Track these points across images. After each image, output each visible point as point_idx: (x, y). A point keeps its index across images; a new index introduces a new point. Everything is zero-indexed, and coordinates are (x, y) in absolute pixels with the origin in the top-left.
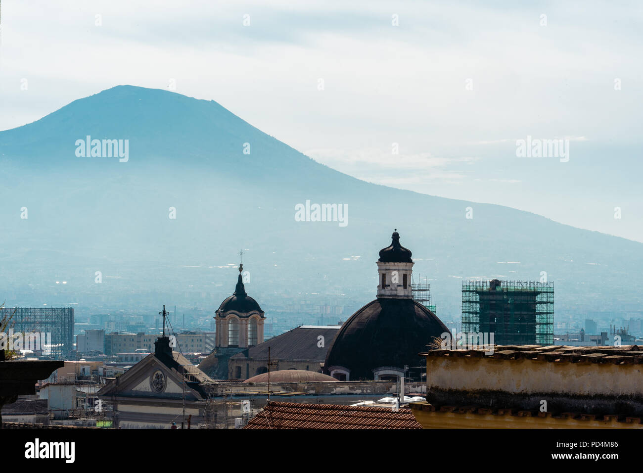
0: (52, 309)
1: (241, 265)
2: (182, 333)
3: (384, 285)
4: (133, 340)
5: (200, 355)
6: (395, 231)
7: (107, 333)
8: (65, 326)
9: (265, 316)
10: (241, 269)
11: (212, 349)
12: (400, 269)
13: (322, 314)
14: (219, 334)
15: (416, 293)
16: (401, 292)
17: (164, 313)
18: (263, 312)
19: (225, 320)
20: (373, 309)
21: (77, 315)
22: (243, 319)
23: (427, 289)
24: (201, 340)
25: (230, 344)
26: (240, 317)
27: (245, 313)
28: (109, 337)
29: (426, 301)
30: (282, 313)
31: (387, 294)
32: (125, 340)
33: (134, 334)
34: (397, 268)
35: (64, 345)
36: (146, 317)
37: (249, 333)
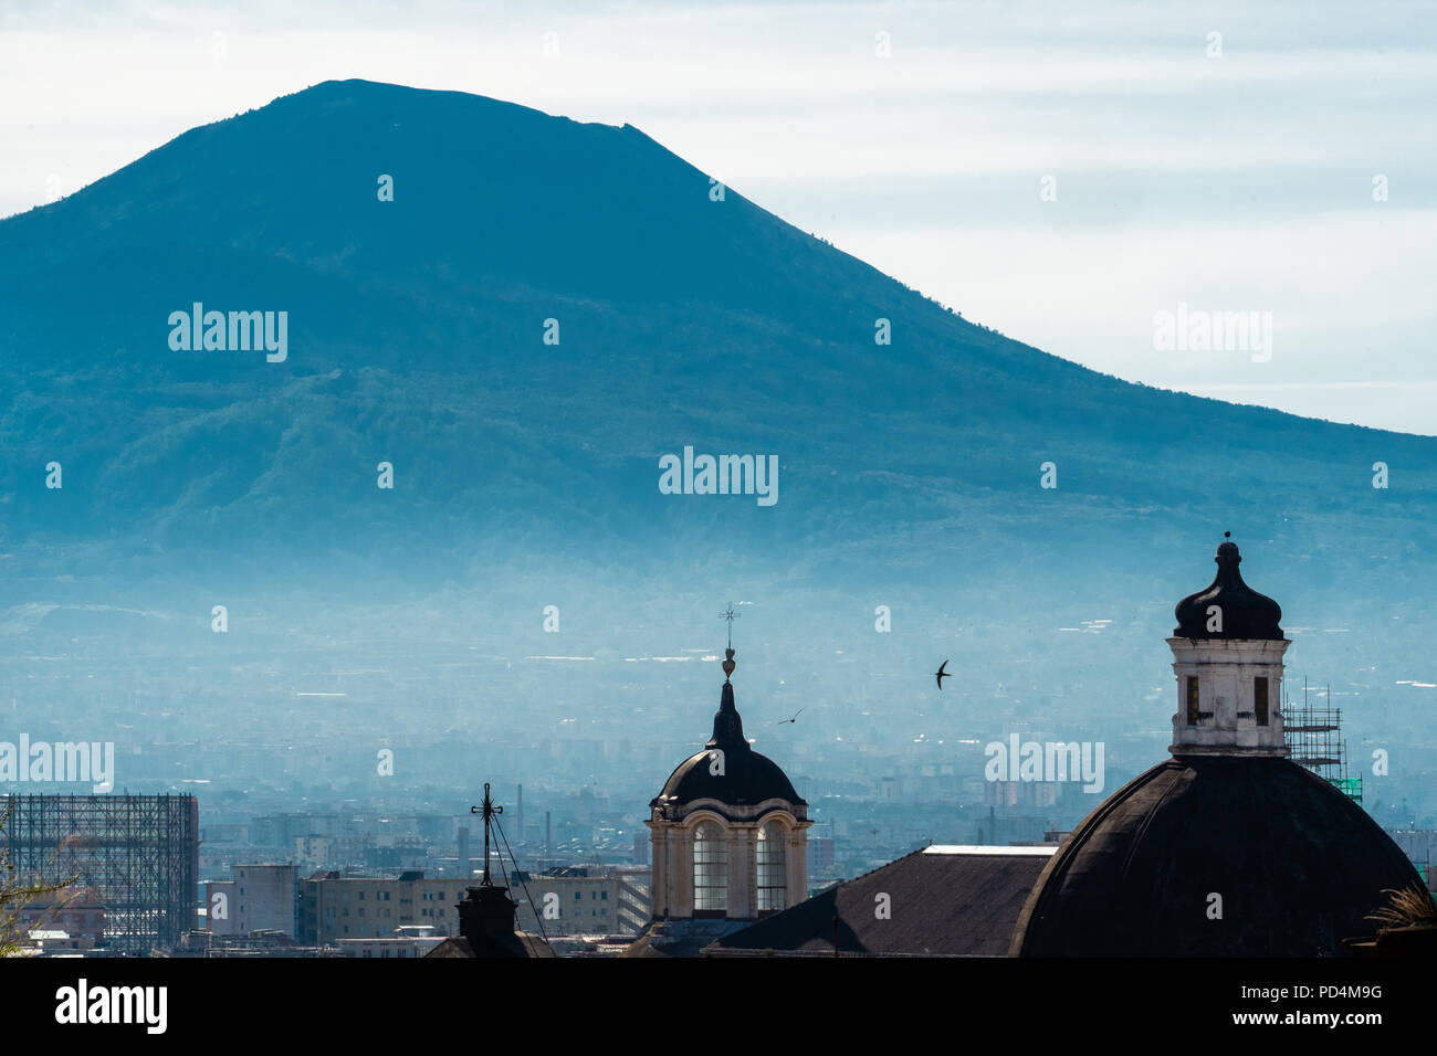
0: (128, 797)
1: (730, 653)
2: (544, 874)
3: (1192, 713)
4: (387, 896)
5: (602, 942)
6: (1225, 540)
7: (304, 875)
8: (169, 853)
9: (809, 817)
10: (729, 667)
11: (641, 924)
12: (1243, 660)
13: (992, 808)
14: (662, 876)
15: (1297, 738)
16: (1250, 736)
17: (488, 810)
18: (803, 803)
19: (683, 828)
20: (1157, 790)
21: (206, 816)
22: (739, 824)
23: (1332, 724)
24: (604, 895)
25: (698, 905)
26: (731, 819)
27: (746, 807)
28: (313, 886)
29: (1330, 762)
30: (866, 805)
31: (1204, 742)
32: (362, 896)
33: (391, 877)
34: (1234, 658)
35: (168, 911)
36: (426, 821)
37: (760, 871)
